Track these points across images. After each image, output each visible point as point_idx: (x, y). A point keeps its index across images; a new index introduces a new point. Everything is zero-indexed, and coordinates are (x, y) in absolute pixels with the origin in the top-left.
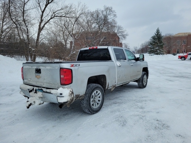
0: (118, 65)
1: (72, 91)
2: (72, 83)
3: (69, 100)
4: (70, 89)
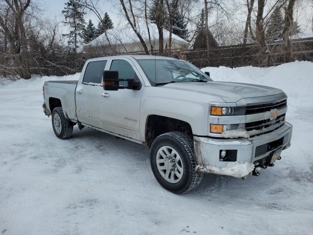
2: (45, 98)
4: (43, 103)
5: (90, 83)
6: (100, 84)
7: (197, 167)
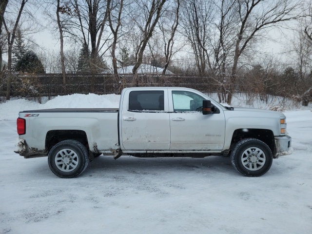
0: (125, 118)
1: (23, 142)
2: (25, 133)
3: (20, 151)
4: (21, 140)
5: (144, 111)
6: (163, 111)
7: (277, 154)
